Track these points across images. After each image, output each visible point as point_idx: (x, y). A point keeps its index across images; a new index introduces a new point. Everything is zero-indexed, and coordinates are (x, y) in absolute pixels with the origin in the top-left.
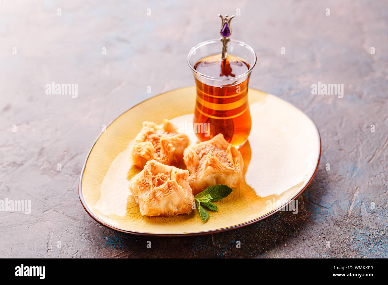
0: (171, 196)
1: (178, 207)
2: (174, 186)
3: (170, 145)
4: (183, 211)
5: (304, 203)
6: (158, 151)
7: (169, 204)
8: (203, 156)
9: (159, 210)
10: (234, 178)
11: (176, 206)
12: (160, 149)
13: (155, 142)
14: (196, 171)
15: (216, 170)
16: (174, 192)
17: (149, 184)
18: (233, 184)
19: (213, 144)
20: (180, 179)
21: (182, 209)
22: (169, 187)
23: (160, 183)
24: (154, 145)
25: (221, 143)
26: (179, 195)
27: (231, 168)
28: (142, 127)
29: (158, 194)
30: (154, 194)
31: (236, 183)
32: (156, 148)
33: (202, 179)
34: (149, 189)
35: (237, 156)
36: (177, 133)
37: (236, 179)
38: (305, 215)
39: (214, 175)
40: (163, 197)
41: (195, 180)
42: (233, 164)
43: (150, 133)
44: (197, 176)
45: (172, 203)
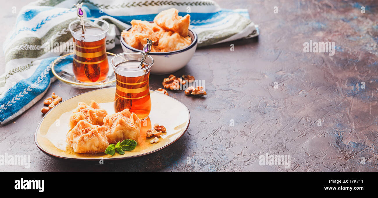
0: (93, 140)
1: (98, 147)
2: (95, 133)
3: (95, 114)
4: (101, 150)
5: (160, 160)
6: (87, 118)
7: (92, 145)
8: (115, 120)
9: (86, 148)
10: (134, 133)
11: (97, 146)
12: (88, 117)
13: (85, 113)
14: (110, 128)
15: (123, 127)
16: (96, 137)
17: (80, 132)
18: (134, 137)
19: (122, 114)
20: (100, 131)
21: (100, 149)
22: (93, 134)
23: (87, 132)
24: (84, 114)
25: (127, 114)
26: (98, 139)
27: (133, 127)
28: (78, 105)
29: (85, 138)
30: (83, 138)
31: (135, 136)
32: (86, 116)
33: (114, 133)
34: (80, 135)
35: (137, 120)
36: (99, 109)
37: (136, 133)
38: (160, 165)
39: (122, 131)
40: (88, 141)
41: (109, 133)
42: (134, 124)
43: (82, 108)
44: (111, 131)
45: (94, 145)
